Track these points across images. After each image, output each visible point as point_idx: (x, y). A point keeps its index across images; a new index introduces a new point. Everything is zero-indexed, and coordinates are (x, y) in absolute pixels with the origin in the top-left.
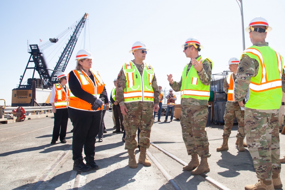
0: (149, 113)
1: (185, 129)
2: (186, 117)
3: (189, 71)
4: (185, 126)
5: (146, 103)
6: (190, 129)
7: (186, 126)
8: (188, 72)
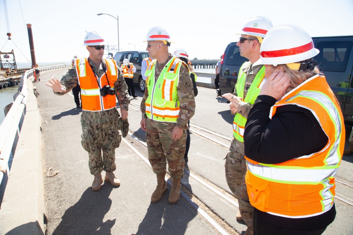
0: (167, 138)
1: (231, 178)
2: (235, 162)
3: (249, 90)
4: (230, 175)
5: (157, 124)
6: (239, 180)
7: (232, 175)
8: (246, 90)
